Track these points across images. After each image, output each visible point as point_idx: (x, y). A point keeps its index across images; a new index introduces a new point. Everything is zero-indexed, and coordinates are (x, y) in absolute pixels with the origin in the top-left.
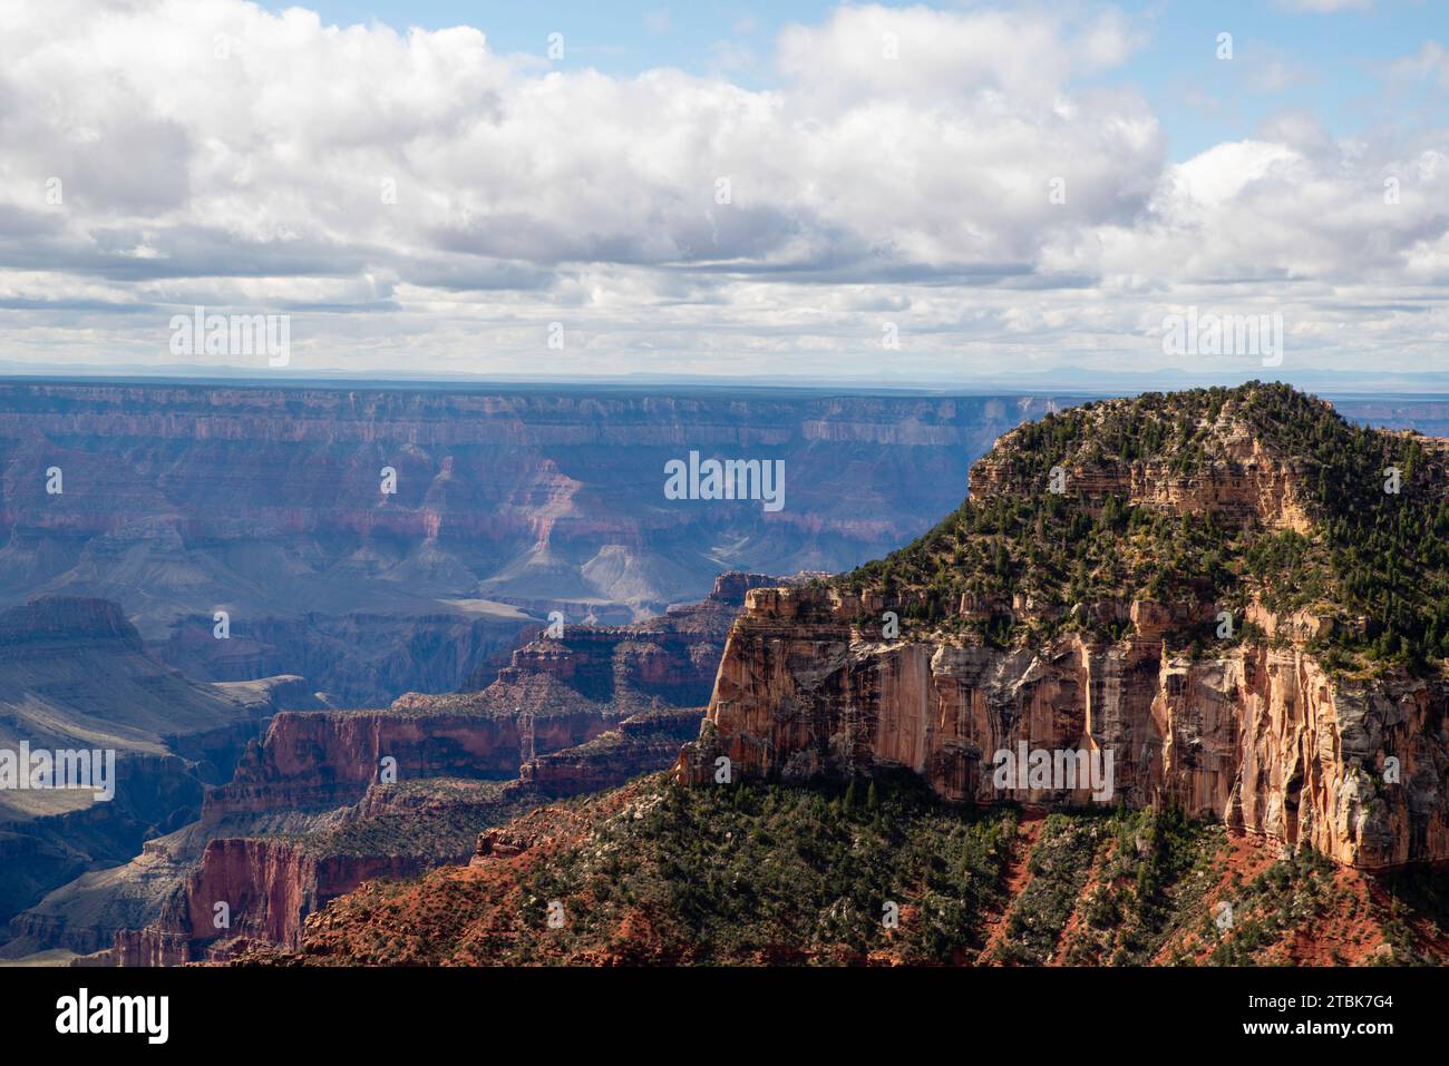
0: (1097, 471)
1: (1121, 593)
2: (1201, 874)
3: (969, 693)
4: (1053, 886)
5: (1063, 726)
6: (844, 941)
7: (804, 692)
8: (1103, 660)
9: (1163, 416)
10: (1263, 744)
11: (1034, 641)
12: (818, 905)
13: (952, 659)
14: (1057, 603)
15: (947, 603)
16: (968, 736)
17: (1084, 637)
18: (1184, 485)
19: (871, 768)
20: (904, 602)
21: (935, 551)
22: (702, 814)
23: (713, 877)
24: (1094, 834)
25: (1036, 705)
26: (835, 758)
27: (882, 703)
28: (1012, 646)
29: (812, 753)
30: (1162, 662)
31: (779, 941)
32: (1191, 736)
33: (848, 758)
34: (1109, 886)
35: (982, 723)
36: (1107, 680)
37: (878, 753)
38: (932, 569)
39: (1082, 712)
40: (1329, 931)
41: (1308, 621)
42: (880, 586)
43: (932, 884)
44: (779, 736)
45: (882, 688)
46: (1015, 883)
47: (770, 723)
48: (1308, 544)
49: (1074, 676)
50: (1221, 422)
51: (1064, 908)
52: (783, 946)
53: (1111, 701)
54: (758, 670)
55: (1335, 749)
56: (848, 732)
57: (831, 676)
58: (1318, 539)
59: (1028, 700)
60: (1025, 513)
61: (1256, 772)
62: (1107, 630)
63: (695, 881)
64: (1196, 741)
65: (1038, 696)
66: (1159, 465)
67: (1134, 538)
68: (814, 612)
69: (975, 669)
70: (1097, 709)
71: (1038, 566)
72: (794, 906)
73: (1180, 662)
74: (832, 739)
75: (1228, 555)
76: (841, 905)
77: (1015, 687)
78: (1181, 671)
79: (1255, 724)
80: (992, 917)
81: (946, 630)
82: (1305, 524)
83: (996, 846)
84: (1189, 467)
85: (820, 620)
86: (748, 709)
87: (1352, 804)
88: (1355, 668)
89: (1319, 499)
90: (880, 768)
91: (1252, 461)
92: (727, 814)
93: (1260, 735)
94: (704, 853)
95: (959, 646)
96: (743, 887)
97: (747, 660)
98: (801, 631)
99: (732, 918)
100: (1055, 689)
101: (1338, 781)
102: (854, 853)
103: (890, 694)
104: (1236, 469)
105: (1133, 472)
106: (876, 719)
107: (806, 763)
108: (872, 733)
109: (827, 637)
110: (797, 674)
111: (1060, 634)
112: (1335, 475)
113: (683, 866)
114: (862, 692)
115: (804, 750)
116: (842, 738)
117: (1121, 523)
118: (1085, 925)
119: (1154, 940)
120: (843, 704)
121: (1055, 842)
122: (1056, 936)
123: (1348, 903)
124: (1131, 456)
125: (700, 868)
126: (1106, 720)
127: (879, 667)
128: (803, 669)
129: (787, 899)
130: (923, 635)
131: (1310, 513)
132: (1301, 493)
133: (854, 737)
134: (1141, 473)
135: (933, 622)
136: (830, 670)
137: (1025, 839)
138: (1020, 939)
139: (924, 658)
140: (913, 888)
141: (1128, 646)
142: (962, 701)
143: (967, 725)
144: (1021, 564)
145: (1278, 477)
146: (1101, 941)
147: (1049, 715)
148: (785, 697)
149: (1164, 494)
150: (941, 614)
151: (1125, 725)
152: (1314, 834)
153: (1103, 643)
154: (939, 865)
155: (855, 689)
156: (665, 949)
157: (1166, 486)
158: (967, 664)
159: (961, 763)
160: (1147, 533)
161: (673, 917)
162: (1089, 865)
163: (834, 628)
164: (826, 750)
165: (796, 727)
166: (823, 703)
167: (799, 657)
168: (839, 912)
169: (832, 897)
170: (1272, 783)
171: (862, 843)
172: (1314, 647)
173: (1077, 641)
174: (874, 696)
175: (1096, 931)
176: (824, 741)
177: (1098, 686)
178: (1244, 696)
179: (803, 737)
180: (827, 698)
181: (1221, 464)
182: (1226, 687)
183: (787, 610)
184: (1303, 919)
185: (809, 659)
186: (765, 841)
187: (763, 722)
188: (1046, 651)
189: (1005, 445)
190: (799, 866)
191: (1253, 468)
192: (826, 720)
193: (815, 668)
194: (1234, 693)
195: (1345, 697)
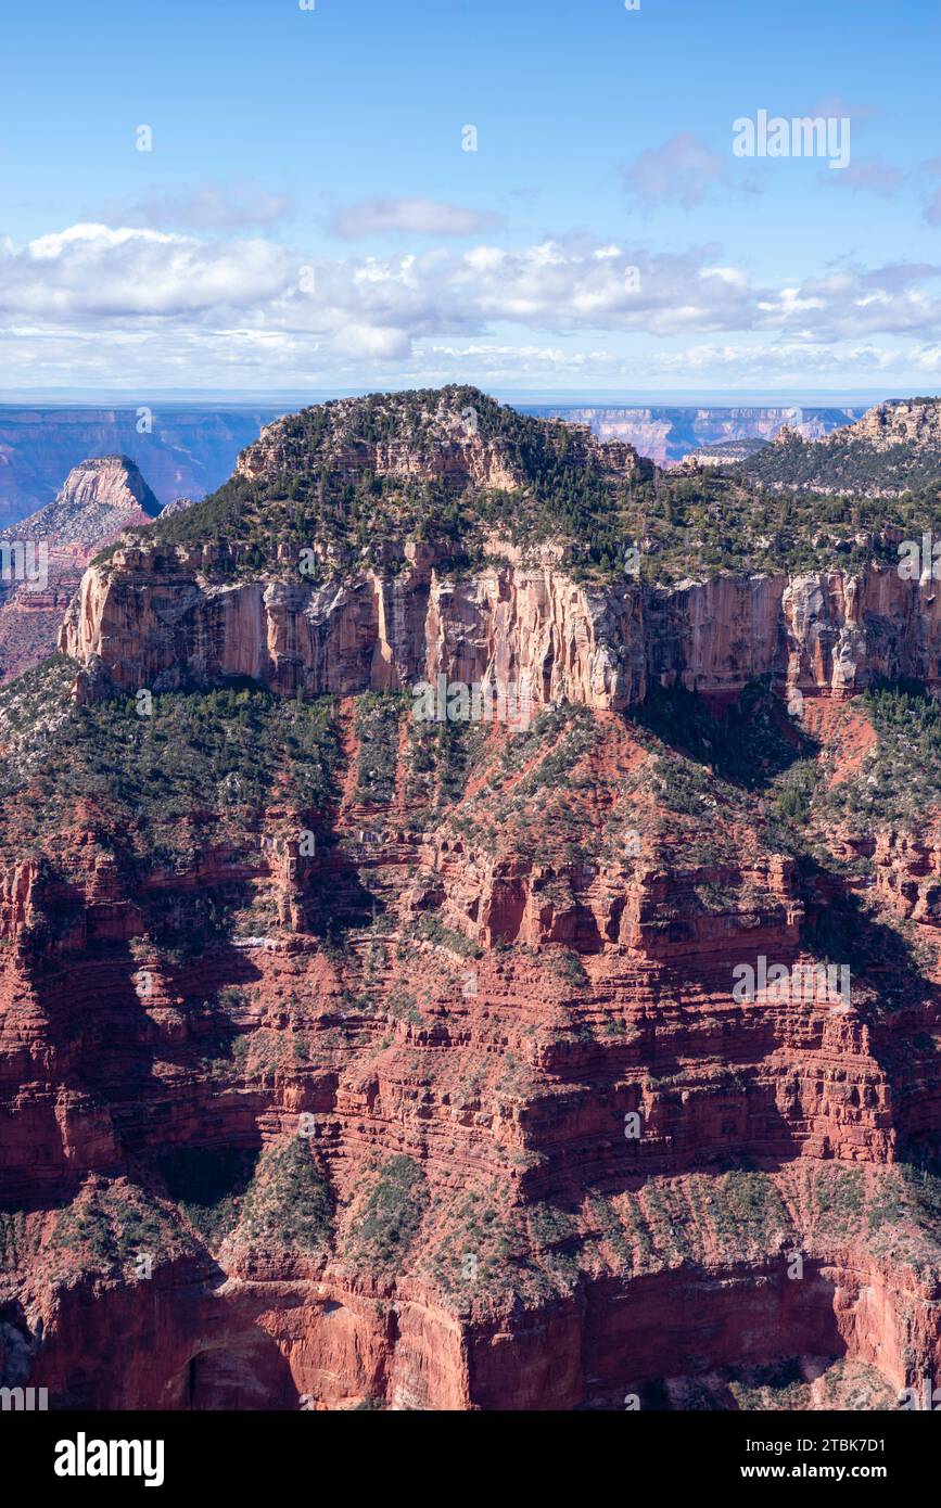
0: (353, 452)
1: (395, 538)
2: (476, 728)
3: (293, 617)
4: (379, 748)
5: (363, 636)
6: (245, 803)
7: (167, 625)
8: (392, 587)
9: (391, 410)
10: (513, 636)
11: (338, 578)
12: (215, 780)
13: (281, 593)
14: (349, 548)
15: (268, 552)
16: (294, 648)
17: (376, 571)
18: (422, 460)
19: (220, 678)
20: (234, 554)
21: (242, 514)
22: (105, 723)
23: (131, 769)
24: (393, 709)
25: (343, 623)
26: (192, 673)
27: (227, 629)
28: (322, 582)
29: (177, 671)
30: (433, 585)
31: (197, 809)
32: (457, 636)
33: (203, 673)
34: (420, 743)
35: (304, 639)
36: (395, 601)
37: (225, 667)
38: (246, 527)
39: (376, 626)
40: (608, 753)
41: (552, 549)
42: (214, 543)
43: (293, 756)
44: (149, 659)
45: (226, 618)
46: (348, 749)
47: (142, 651)
48: (519, 499)
49: (369, 600)
50: (440, 414)
51: (390, 759)
52: (201, 812)
53: (399, 616)
54: (131, 611)
55: (589, 634)
56: (201, 654)
57: (187, 613)
58: (526, 494)
59: (338, 619)
60: (304, 484)
61: (509, 656)
62: (390, 564)
63: (119, 772)
64: (461, 638)
65: (345, 617)
66: (399, 446)
67: (390, 499)
68: (166, 564)
69: (297, 600)
70: (389, 622)
71: (328, 522)
72: (198, 783)
73: (448, 584)
74: (190, 659)
75: (461, 508)
76: (232, 777)
77: (329, 610)
78: (450, 591)
79: (507, 623)
80: (340, 774)
81: (272, 572)
82: (512, 483)
83: (329, 726)
84: (424, 447)
85: (173, 571)
86: (124, 641)
87: (606, 669)
88: (594, 579)
89: (519, 467)
90: (227, 678)
91: (468, 441)
92: (123, 722)
93: (511, 630)
94: (118, 752)
95: (285, 583)
96: (156, 775)
97: (123, 603)
98: (160, 579)
99: (156, 796)
100: (356, 610)
101: (592, 655)
102: (228, 740)
103: (233, 622)
104: (456, 447)
105: (379, 451)
106: (222, 642)
107: (172, 679)
108: (220, 653)
109: (179, 582)
110: (160, 612)
111: (358, 570)
112: (524, 449)
113: (106, 762)
114: (211, 623)
115: (170, 669)
116: (198, 658)
117: (377, 488)
118: (411, 771)
119: (461, 776)
120: (197, 632)
121: (370, 718)
122: (392, 781)
123: (614, 733)
124: (375, 439)
125: (119, 763)
126: (396, 629)
127: (224, 603)
128: (163, 608)
129: (192, 778)
130: (255, 577)
131: (516, 477)
132: (507, 463)
133: (207, 656)
134: (384, 453)
135: (259, 567)
136: (185, 608)
137: (345, 717)
138: (368, 786)
139: (257, 593)
140: (281, 760)
141: (408, 575)
142: (289, 623)
143: (294, 641)
144: (314, 521)
145: (487, 452)
146: (426, 780)
147: (353, 629)
148: (151, 630)
149: (405, 466)
150: (263, 559)
151: (409, 632)
152: (571, 692)
153: (390, 574)
154: (294, 742)
155: (205, 620)
156: (116, 824)
157: (408, 461)
158: (292, 596)
159: (290, 669)
160: (400, 495)
161: (113, 801)
162: (397, 731)
163: (184, 576)
164: (185, 667)
165: (162, 652)
166: (181, 633)
167: (159, 599)
168: (233, 783)
169: (224, 773)
170: (521, 662)
171: (234, 733)
172: (563, 567)
173: (371, 574)
174: (220, 624)
175: (420, 775)
176: (183, 662)
177: (389, 606)
178: (495, 605)
179: (168, 659)
180: (185, 629)
181: (445, 444)
182: (479, 600)
183: (147, 564)
184: (590, 746)
185: (167, 600)
186: (160, 738)
187: (136, 650)
188: (348, 583)
189: (275, 434)
190: (191, 753)
191: (469, 446)
192: (184, 645)
193: (173, 607)
194: (486, 605)
195: (592, 598)
